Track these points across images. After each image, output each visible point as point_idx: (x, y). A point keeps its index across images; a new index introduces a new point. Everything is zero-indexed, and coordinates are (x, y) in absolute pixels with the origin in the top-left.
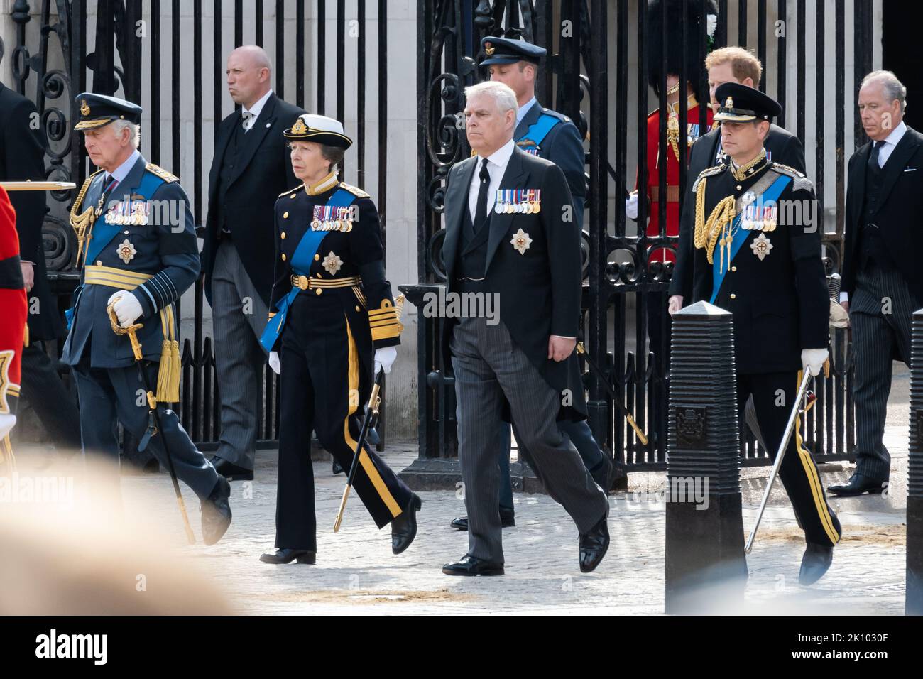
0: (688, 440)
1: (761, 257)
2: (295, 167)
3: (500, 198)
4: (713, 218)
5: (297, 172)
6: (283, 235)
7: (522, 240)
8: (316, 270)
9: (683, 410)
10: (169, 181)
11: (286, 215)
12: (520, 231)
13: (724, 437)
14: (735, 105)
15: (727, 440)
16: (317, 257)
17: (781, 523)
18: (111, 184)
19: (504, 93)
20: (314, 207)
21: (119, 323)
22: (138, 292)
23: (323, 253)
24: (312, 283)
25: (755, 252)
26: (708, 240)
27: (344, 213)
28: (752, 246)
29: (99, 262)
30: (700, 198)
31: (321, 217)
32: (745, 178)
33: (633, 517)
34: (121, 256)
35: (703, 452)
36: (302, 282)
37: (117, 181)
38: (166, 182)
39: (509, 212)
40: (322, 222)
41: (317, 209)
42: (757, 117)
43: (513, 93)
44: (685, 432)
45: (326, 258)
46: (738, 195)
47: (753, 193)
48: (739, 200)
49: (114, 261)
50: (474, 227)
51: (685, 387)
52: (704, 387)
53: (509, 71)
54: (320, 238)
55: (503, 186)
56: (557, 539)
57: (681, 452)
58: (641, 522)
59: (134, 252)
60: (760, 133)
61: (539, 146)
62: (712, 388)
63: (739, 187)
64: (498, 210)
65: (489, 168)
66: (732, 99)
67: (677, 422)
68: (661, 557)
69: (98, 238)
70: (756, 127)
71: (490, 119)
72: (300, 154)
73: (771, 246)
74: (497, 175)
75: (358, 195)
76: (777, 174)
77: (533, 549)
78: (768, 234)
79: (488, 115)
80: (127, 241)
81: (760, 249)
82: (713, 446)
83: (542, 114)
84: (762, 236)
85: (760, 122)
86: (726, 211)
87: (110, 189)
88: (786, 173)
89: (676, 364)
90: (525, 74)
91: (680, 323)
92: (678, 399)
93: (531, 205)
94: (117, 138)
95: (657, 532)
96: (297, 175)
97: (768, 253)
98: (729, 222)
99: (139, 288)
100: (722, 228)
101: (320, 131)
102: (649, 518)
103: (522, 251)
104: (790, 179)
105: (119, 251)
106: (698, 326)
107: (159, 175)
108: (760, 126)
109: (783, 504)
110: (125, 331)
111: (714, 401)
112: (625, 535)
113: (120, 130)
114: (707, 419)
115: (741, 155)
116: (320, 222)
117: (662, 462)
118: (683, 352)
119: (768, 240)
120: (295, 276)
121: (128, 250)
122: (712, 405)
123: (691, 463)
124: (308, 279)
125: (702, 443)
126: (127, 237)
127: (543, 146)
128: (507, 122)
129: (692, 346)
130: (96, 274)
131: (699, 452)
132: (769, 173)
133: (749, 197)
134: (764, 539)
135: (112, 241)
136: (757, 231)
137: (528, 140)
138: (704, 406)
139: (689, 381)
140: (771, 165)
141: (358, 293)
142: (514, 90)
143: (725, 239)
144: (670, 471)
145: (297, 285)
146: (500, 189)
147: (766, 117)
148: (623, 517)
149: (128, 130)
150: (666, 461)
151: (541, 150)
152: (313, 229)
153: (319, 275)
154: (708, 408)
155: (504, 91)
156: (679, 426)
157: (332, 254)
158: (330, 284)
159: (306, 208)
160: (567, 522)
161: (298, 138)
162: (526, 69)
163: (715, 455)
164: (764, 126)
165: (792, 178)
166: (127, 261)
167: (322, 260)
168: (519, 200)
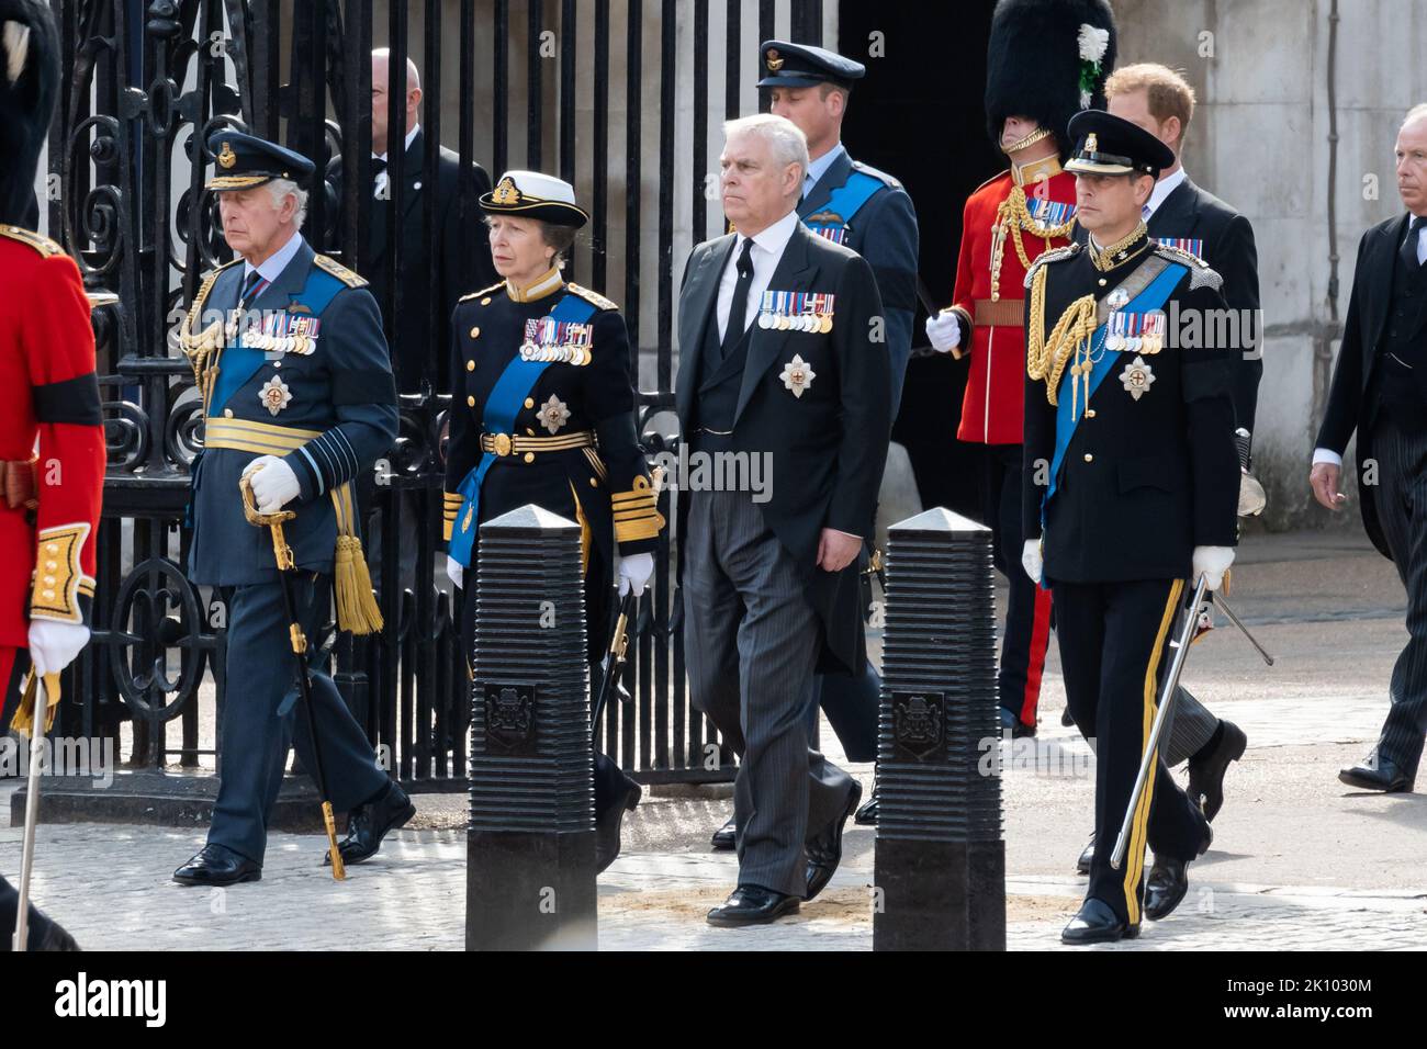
0: (507, 740)
1: (1136, 396)
2: (497, 257)
3: (768, 304)
4: (1060, 331)
5: (501, 265)
6: (471, 365)
7: (798, 374)
8: (524, 423)
9: (496, 689)
10: (353, 286)
11: (475, 332)
12: (797, 359)
13: (566, 735)
14: (1100, 148)
15: (571, 741)
16: (529, 403)
17: (660, 883)
18: (257, 284)
19: (785, 135)
20: (525, 322)
21: (257, 507)
22: (296, 459)
23: (541, 397)
24: (517, 444)
25: (1127, 387)
26: (1051, 367)
27: (578, 335)
28: (1123, 377)
29: (228, 412)
30: (1037, 297)
31: (537, 340)
32: (1112, 267)
33: (412, 870)
34: (265, 403)
35: (530, 761)
36: (500, 444)
37: (266, 281)
38: (348, 287)
39: (782, 328)
40: (541, 347)
41: (531, 324)
42: (1135, 168)
43: (802, 136)
44: (501, 725)
45: (544, 406)
46: (1101, 294)
47: (1125, 292)
48: (1103, 301)
49: (252, 410)
50: (722, 348)
51: (501, 651)
52: (532, 651)
53: (802, 98)
54: (537, 373)
55: (774, 285)
56: (282, 905)
57: (492, 760)
58: (426, 878)
59: (288, 397)
60: (1138, 195)
61: (849, 223)
62: (546, 652)
63: (1103, 282)
64: (764, 323)
65: (753, 255)
66: (1097, 137)
67: (487, 711)
68: (459, 938)
69: (228, 374)
70: (1132, 184)
71: (759, 175)
72: (506, 236)
73: (1151, 378)
74: (766, 266)
75: (600, 305)
76: (1165, 262)
77: (240, 923)
78: (1148, 359)
79: (757, 167)
80: (277, 379)
81: (1135, 381)
82: (549, 751)
83: (854, 171)
84: (1138, 361)
85: (1140, 177)
86: (1081, 319)
87: (254, 294)
88: (1180, 260)
89: (486, 611)
90: (829, 104)
91: (492, 541)
92: (489, 670)
93: (817, 320)
94: (275, 208)
95: (451, 895)
96: (499, 270)
97: (1147, 388)
98: (1086, 338)
99: (297, 452)
100: (1074, 348)
101: (542, 201)
102: (440, 872)
103: (798, 393)
104: (1186, 271)
105: (262, 394)
106: (521, 547)
107: (336, 275)
108: (1139, 183)
109: (666, 850)
110: (265, 521)
111: (551, 675)
112: (396, 899)
113: (282, 196)
114: (537, 705)
115: (1107, 228)
116: (536, 347)
117: (461, 778)
118: (498, 591)
119: (1148, 368)
120: (488, 434)
121: (277, 393)
122: (546, 681)
123: (509, 780)
124: (511, 438)
125: (530, 746)
126: (279, 371)
127: (854, 225)
128: (788, 181)
129: (513, 581)
130: (225, 432)
131: (524, 760)
132: (1150, 260)
133: (1119, 297)
134: (633, 909)
135: (252, 378)
136: (1130, 352)
137: (830, 212)
138: (532, 683)
139: (508, 640)
140: (1155, 247)
141: (592, 457)
142: (806, 133)
143: (1080, 364)
144: (474, 793)
145: (491, 449)
146: (769, 289)
147: (1149, 169)
148: (395, 871)
149: (293, 197)
150: (468, 775)
151: (852, 230)
152: (525, 358)
153: (530, 431)
154: (538, 685)
155: (786, 131)
156: (489, 717)
157: (553, 399)
158: (546, 445)
159: (512, 322)
160: (299, 878)
161: (504, 210)
162: (831, 96)
163: (550, 766)
164: (1145, 184)
165: (1189, 269)
166: (274, 411)
167: (537, 408)
168: (798, 310)
